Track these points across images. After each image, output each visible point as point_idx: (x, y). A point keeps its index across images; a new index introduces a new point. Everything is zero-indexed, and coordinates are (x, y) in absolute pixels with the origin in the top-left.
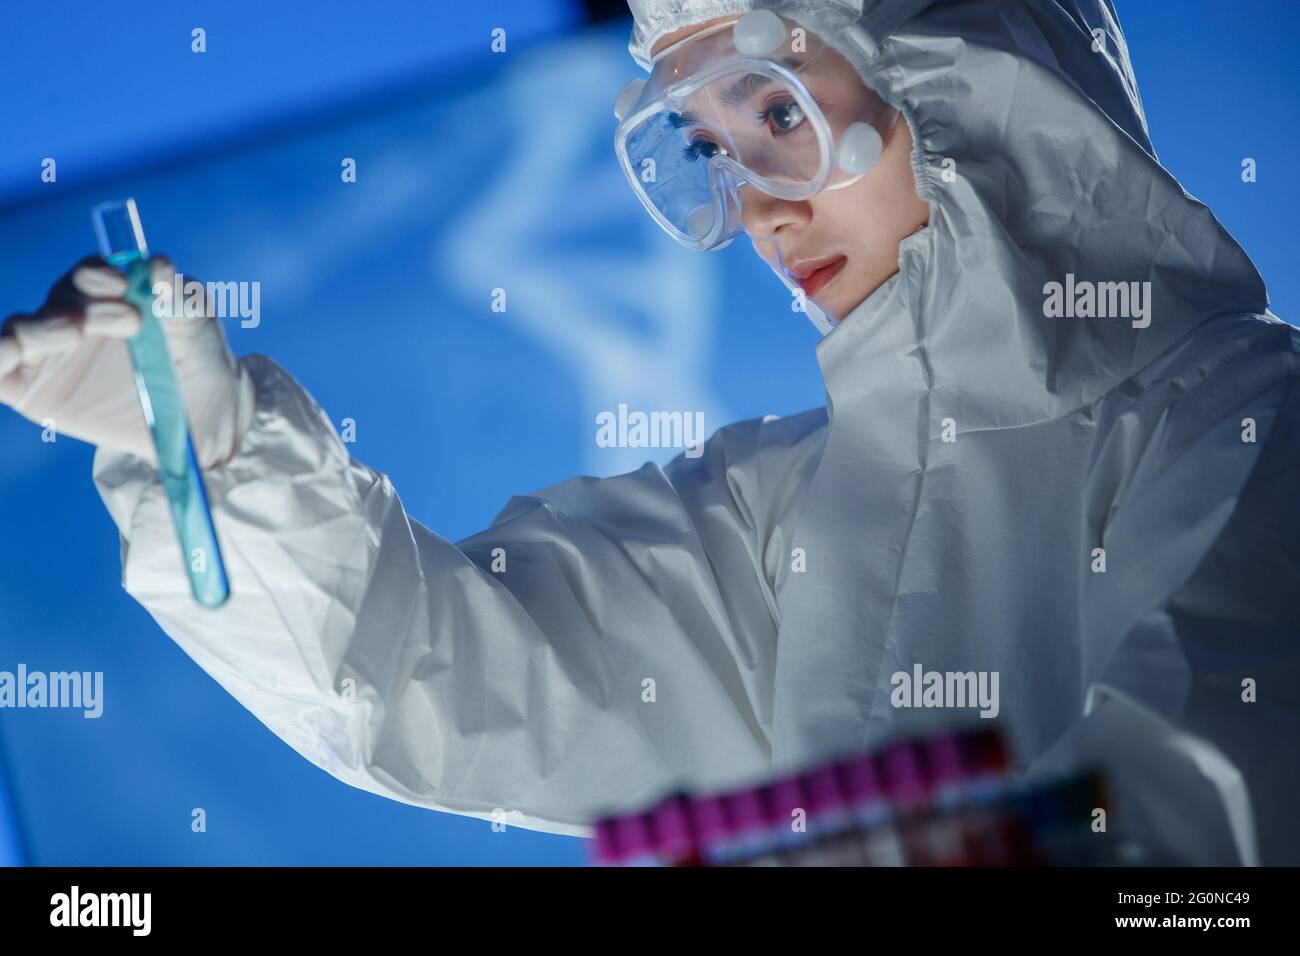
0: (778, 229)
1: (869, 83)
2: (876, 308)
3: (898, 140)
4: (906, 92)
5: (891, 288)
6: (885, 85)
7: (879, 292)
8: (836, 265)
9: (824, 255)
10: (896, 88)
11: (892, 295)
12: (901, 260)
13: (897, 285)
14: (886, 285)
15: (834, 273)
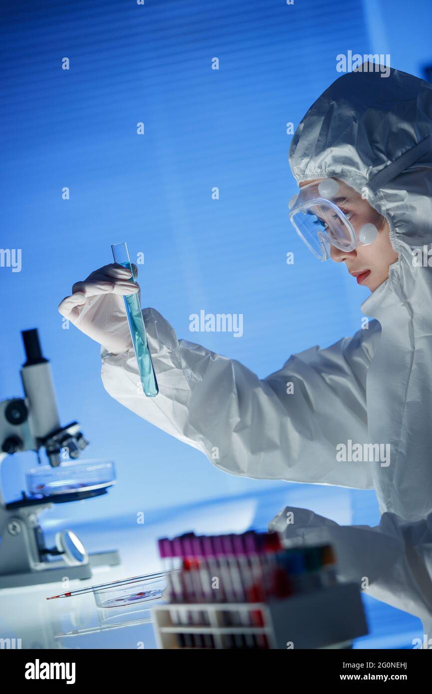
0: (344, 259)
1: (374, 206)
2: (381, 291)
3: (386, 228)
4: (387, 210)
5: (386, 284)
6: (379, 207)
7: (382, 285)
8: (367, 273)
9: (362, 269)
10: (383, 208)
11: (386, 287)
12: (389, 273)
13: (388, 283)
14: (384, 283)
15: (366, 276)
